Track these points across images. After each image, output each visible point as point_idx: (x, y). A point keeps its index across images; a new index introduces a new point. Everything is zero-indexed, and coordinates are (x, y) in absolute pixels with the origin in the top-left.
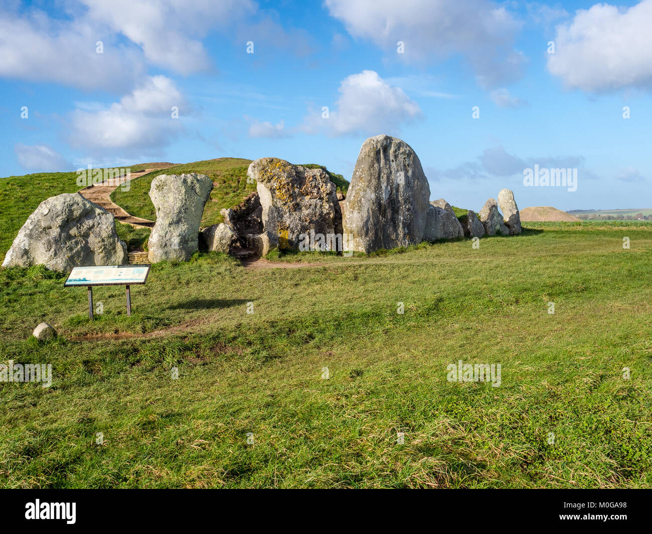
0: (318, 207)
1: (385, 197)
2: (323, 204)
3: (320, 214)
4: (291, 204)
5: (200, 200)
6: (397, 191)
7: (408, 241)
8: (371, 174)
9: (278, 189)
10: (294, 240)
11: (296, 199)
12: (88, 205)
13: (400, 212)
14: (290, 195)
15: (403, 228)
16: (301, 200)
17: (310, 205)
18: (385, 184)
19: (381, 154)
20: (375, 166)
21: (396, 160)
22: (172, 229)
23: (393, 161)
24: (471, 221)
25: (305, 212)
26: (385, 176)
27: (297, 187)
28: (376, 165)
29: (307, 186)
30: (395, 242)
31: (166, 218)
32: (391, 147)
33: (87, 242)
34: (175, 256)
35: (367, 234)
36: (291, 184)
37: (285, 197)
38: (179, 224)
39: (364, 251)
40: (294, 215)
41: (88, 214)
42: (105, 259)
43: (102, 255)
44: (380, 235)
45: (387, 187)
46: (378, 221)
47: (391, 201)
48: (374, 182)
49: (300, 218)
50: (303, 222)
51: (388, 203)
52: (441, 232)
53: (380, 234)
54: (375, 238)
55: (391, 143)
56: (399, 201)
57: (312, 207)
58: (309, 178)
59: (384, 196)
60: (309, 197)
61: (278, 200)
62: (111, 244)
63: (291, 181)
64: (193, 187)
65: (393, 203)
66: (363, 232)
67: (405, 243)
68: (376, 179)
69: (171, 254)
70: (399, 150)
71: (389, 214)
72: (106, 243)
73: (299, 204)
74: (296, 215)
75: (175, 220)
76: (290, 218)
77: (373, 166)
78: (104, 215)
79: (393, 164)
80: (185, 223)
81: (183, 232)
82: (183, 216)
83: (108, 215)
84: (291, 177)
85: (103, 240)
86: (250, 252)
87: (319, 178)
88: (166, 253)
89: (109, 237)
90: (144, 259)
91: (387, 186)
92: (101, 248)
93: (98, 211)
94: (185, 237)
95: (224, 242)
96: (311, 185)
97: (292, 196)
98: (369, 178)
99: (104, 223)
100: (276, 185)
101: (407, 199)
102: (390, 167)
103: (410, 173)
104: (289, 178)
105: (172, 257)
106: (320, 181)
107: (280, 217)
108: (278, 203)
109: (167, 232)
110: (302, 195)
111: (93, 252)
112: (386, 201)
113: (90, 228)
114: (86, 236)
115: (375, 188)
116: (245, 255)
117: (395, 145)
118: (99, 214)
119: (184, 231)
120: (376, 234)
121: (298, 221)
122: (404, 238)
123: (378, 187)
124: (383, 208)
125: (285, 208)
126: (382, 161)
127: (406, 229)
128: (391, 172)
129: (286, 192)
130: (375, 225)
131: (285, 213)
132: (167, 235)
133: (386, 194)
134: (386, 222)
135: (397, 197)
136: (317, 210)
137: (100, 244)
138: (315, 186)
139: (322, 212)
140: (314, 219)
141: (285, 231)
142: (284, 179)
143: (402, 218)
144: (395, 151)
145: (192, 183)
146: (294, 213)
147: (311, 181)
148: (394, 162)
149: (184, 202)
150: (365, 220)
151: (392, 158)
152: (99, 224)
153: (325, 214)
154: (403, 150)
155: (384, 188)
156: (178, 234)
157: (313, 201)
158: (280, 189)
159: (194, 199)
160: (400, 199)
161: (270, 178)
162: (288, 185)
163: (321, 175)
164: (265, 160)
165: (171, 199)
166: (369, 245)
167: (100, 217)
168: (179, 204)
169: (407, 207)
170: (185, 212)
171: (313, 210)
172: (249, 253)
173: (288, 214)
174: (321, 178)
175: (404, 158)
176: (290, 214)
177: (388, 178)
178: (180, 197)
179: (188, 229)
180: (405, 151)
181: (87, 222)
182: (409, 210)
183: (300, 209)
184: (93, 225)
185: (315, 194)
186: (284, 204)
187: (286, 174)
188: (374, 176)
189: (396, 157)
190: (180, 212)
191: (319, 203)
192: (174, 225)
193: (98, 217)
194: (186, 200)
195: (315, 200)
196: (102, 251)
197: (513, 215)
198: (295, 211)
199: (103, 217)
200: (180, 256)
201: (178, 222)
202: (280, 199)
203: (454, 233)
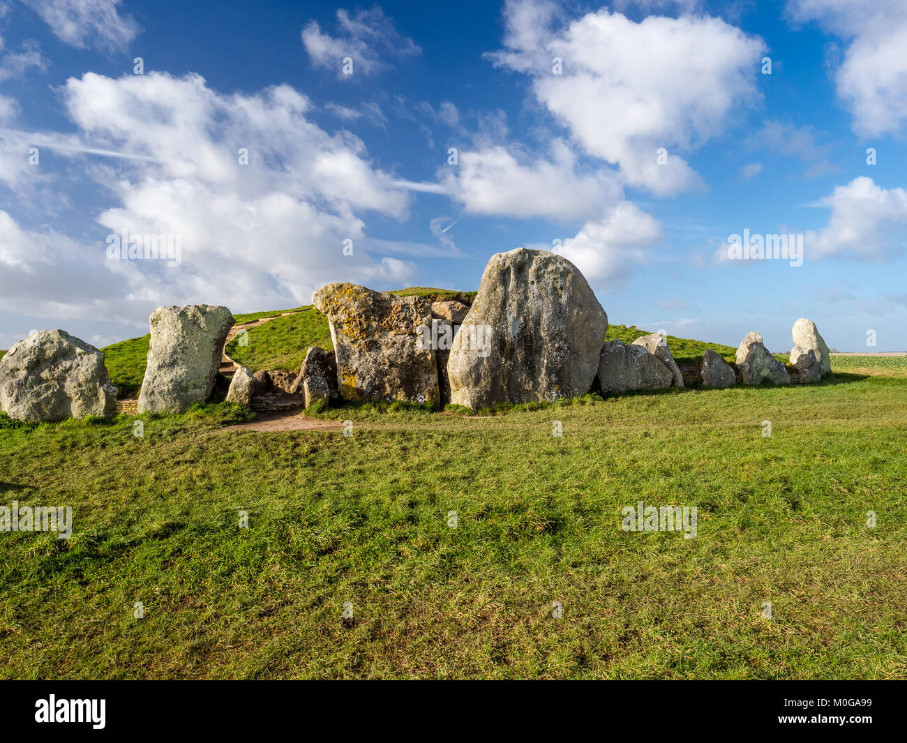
0: (407, 345)
1: (513, 332)
2: (415, 341)
3: (408, 355)
4: (364, 342)
5: (207, 337)
6: (537, 323)
7: (557, 393)
8: (491, 301)
9: (346, 323)
10: (365, 388)
11: (374, 335)
12: (65, 344)
13: (543, 352)
14: (362, 331)
15: (549, 374)
16: (380, 337)
17: (394, 343)
18: (514, 314)
19: (512, 273)
20: (498, 290)
21: (538, 282)
22: (162, 373)
23: (533, 283)
24: (706, 364)
25: (386, 352)
26: (515, 303)
27: (375, 320)
28: (500, 289)
29: (393, 318)
30: (532, 394)
31: (155, 359)
32: (531, 265)
33: (62, 387)
34: (164, 407)
35: (477, 382)
36: (364, 316)
37: (355, 332)
38: (174, 367)
39: (470, 406)
40: (367, 356)
41: (64, 354)
42: (83, 407)
43: (80, 402)
44: (503, 384)
45: (516, 319)
46: (499, 366)
47: (525, 337)
48: (494, 311)
49: (376, 360)
50: (380, 364)
51: (519, 340)
52: (637, 379)
53: (501, 383)
54: (491, 388)
55: (531, 259)
56: (541, 338)
57: (397, 345)
58: (397, 308)
59: (511, 332)
60: (393, 333)
61: (345, 337)
62: (90, 390)
63: (364, 312)
64: (195, 321)
65: (529, 341)
66: (470, 379)
67: (550, 396)
68: (497, 308)
69: (159, 404)
70: (546, 268)
71: (520, 355)
72: (83, 388)
73: (377, 342)
74: (370, 356)
75: (167, 361)
76: (360, 360)
77: (495, 290)
78: (86, 356)
79: (534, 289)
80: (184, 366)
81: (178, 377)
82: (179, 357)
83: (91, 355)
84: (363, 307)
85: (80, 385)
86: (294, 403)
87: (413, 307)
88: (151, 402)
89: (87, 381)
90: (133, 409)
91: (518, 316)
92: (77, 394)
93: (78, 350)
94: (180, 383)
95: (240, 390)
96: (398, 317)
97: (366, 331)
98: (487, 306)
99: (84, 364)
100: (343, 317)
101: (557, 335)
102: (525, 291)
103: (564, 299)
104: (361, 308)
105: (160, 408)
106: (415, 312)
107: (344, 358)
108: (344, 340)
109: (156, 376)
110: (383, 330)
111: (70, 399)
112: (515, 337)
113: (67, 371)
114: (61, 379)
115: (495, 320)
116: (284, 407)
117: (539, 262)
118: (80, 354)
119: (180, 376)
120: (494, 381)
121: (371, 364)
122: (549, 387)
123: (500, 319)
124: (508, 347)
125: (355, 347)
126: (512, 284)
127: (553, 376)
128: (526, 298)
129: (356, 326)
130: (492, 370)
131: (354, 353)
132: (156, 381)
133: (514, 328)
134: (515, 366)
135: (537, 331)
136: (405, 350)
137: (76, 390)
138: (405, 318)
139: (414, 352)
140: (399, 361)
141: (352, 377)
142: (354, 310)
143: (546, 361)
144: (538, 270)
145: (194, 316)
146: (367, 354)
147: (399, 312)
148: (535, 285)
149: (181, 339)
150: (473, 364)
151: (531, 277)
152: (78, 365)
153: (418, 356)
154: (554, 268)
155: (510, 319)
156: (169, 380)
157: (400, 338)
158: (349, 322)
159: (196, 336)
160: (542, 334)
161: (336, 309)
162: (361, 317)
163: (415, 304)
164: (331, 287)
165: (165, 337)
166: (480, 398)
167: (82, 358)
168: (173, 342)
169: (557, 345)
170: (183, 352)
171: (398, 349)
172: (293, 405)
173: (357, 355)
174: (416, 308)
175: (555, 279)
176: (360, 355)
177: (520, 307)
178: (175, 334)
179: (187, 373)
180: (557, 269)
181: (64, 363)
182: (559, 349)
183: (379, 348)
184: (71, 367)
185: (403, 329)
186: (353, 342)
187: (357, 303)
188: (496, 304)
189: (539, 277)
190: (174, 352)
191: (408, 340)
192: (165, 369)
193: (79, 358)
194: (184, 337)
195: (403, 337)
196: (79, 397)
197: (802, 356)
198: (370, 350)
199: (85, 357)
200: (173, 407)
201: (173, 364)
202: (347, 335)
203: (662, 381)
